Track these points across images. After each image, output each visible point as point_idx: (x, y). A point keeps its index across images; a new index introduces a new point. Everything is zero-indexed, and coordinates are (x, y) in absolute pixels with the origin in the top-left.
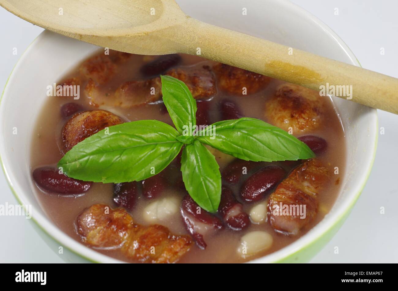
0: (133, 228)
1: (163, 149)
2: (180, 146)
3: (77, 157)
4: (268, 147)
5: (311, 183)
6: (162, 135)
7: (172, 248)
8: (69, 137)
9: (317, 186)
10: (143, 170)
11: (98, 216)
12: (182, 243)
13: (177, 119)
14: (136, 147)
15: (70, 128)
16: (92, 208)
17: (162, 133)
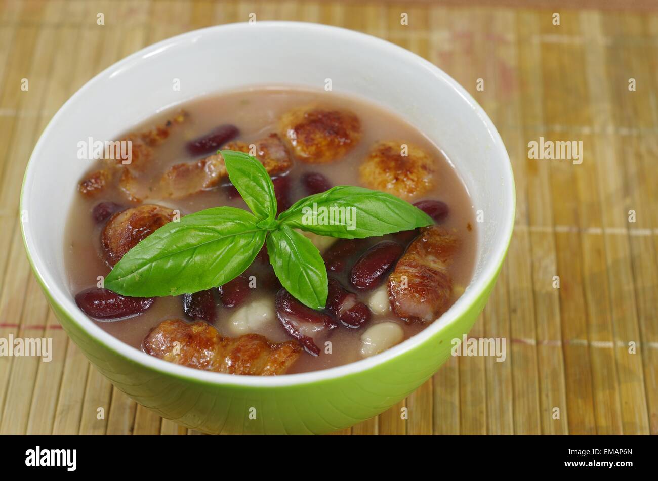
0: (221, 343)
1: (242, 242)
2: (263, 234)
3: (133, 268)
4: (376, 217)
5: (436, 257)
6: (239, 223)
7: (276, 358)
8: (113, 244)
9: (445, 260)
10: (222, 272)
11: (172, 333)
12: (288, 350)
13: (253, 201)
14: (209, 244)
15: (111, 232)
16: (162, 325)
17: (238, 221)
